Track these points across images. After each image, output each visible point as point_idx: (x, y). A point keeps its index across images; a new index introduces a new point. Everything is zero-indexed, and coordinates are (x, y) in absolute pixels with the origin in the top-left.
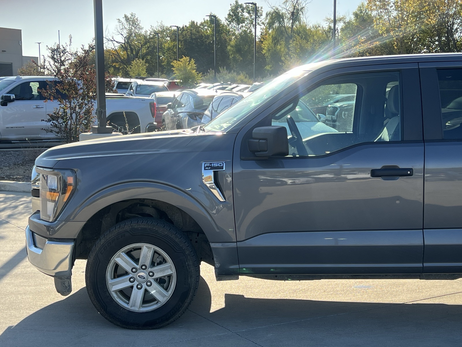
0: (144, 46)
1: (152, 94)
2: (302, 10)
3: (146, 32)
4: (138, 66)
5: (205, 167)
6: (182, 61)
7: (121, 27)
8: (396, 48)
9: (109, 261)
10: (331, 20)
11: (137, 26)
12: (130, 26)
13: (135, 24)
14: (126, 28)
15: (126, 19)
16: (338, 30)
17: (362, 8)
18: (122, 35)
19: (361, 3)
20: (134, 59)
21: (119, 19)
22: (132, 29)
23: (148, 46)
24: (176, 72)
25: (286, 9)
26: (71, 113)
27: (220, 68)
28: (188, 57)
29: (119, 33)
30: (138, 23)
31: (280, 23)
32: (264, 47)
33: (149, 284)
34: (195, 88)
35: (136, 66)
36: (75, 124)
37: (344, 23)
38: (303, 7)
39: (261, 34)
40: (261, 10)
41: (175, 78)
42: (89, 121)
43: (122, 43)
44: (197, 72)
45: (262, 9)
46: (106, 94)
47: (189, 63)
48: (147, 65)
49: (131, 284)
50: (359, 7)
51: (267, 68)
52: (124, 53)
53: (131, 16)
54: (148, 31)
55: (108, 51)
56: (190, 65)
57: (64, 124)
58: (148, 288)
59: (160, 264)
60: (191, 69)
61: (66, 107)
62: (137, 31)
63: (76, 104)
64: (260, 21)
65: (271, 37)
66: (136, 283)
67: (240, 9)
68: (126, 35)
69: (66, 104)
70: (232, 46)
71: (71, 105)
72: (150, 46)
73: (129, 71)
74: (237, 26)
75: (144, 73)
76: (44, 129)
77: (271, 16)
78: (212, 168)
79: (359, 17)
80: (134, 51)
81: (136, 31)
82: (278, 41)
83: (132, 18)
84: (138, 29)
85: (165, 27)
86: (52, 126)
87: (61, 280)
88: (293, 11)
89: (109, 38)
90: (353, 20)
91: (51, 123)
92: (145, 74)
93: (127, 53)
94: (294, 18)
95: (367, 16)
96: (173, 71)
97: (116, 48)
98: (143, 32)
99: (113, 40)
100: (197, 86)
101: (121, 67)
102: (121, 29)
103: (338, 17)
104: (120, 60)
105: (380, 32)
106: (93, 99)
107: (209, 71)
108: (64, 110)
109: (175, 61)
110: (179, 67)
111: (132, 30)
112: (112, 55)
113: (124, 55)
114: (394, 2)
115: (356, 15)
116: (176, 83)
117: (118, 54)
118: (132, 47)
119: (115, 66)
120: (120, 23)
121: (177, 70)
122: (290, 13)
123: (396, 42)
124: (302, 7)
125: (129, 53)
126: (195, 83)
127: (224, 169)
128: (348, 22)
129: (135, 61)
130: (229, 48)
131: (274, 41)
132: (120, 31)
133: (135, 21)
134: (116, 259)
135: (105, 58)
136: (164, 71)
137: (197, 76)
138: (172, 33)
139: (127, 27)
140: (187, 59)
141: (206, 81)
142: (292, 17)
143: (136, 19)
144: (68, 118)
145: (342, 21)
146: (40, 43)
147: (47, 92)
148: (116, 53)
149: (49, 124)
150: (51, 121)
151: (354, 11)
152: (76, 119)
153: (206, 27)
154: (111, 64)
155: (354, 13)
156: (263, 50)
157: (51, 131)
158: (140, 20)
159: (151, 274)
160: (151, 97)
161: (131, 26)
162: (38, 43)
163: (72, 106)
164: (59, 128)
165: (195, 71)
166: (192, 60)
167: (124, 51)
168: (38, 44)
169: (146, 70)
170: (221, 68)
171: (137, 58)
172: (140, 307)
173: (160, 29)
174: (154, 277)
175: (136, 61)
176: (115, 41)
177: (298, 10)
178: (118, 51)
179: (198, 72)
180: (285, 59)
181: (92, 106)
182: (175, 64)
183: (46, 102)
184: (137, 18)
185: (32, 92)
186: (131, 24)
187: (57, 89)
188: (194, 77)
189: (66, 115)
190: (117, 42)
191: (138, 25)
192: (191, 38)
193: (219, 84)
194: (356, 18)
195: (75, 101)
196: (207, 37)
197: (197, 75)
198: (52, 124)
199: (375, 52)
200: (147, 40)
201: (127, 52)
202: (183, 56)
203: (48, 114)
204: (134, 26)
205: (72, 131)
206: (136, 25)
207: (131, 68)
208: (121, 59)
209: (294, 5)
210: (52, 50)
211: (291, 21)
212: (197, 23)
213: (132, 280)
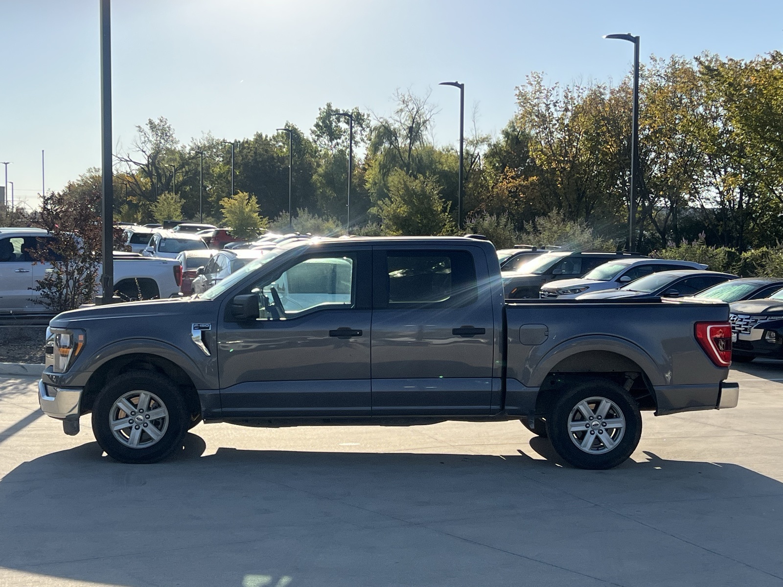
0: (179, 169)
1: (181, 253)
2: (425, 124)
3: (184, 147)
4: (169, 204)
5: (194, 328)
6: (237, 198)
7: (143, 139)
8: (560, 187)
9: (112, 405)
10: (468, 141)
11: (169, 138)
12: (157, 138)
13: (166, 135)
14: (150, 141)
15: (151, 126)
16: (480, 156)
17: (515, 124)
18: (144, 152)
19: (514, 116)
20: (163, 191)
21: (139, 127)
22: (161, 143)
23: (187, 169)
24: (228, 215)
25: (399, 123)
26: (67, 279)
27: (298, 209)
28: (246, 192)
29: (138, 149)
30: (171, 132)
31: (391, 144)
32: (367, 179)
33: (145, 425)
34: (256, 241)
35: (165, 203)
36: (73, 293)
37: (489, 145)
38: (427, 120)
39: (366, 158)
40: (369, 120)
41: (225, 225)
42: (91, 290)
43: (143, 165)
44: (260, 217)
45: (369, 118)
46: (115, 253)
47: (248, 202)
48: (183, 201)
49: (130, 425)
50: (510, 123)
51: (372, 211)
52: (146, 181)
53: (159, 121)
54: (187, 146)
55: (120, 177)
56: (250, 204)
57: (57, 293)
58: (144, 429)
59: (155, 408)
60: (251, 211)
61: (61, 271)
62: (170, 147)
63: (74, 267)
64: (365, 135)
65: (377, 163)
66: (134, 424)
67: (334, 118)
68: (150, 152)
69: (61, 268)
70: (320, 175)
71: (67, 270)
72: (190, 171)
73: (153, 212)
74: (330, 144)
75: (177, 216)
76: (32, 300)
77: (377, 132)
78: (200, 328)
79: (510, 137)
80: (162, 178)
81: (168, 146)
82: (389, 170)
83: (162, 125)
84: (171, 143)
85: (214, 141)
86: (42, 296)
87: (71, 422)
88: (411, 125)
89: (121, 157)
90: (502, 141)
91: (41, 291)
92: (179, 216)
93: (152, 181)
94: (413, 136)
95: (523, 136)
96: (223, 213)
97: (134, 172)
98: (178, 147)
99: (129, 160)
100: (260, 237)
101: (141, 203)
102: (143, 143)
103: (480, 137)
104: (139, 192)
105: (537, 161)
106: (97, 262)
107: (281, 213)
108: (59, 275)
109: (226, 199)
110: (232, 208)
111: (161, 145)
112: (126, 184)
113: (146, 184)
114: (557, 118)
115: (506, 134)
116: (227, 232)
117: (137, 182)
118: (160, 171)
119: (131, 201)
120: (141, 132)
121: (228, 212)
122: (407, 129)
123: (561, 177)
124: (425, 119)
125: (155, 181)
126: (257, 233)
127: (210, 329)
128: (494, 145)
129: (163, 195)
130: (315, 177)
131: (382, 171)
132: (140, 145)
133: (165, 131)
134: (118, 404)
135: (114, 189)
136: (212, 211)
137: (261, 222)
138: (226, 150)
139: (153, 140)
140: (245, 196)
141: (275, 230)
142: (409, 135)
143: (168, 127)
144: (63, 286)
145: (486, 142)
146: (8, 163)
147: (37, 252)
148: (133, 181)
149: (38, 293)
150: (40, 289)
151: (503, 129)
152: (74, 286)
153: (281, 144)
154: (125, 198)
155: (503, 131)
156: (366, 184)
157: (41, 303)
158: (174, 129)
159: (147, 416)
160: (178, 259)
161: (159, 138)
162: (5, 163)
163: (69, 271)
164: (51, 298)
165: (257, 214)
166: (253, 197)
167: (145, 177)
168: (5, 165)
169: (180, 210)
170: (300, 210)
171: (167, 192)
172: (137, 445)
173: (206, 143)
174: (150, 419)
175: (165, 195)
176: (131, 161)
177: (418, 124)
178: (136, 177)
179: (262, 217)
180: (384, 203)
181: (95, 271)
182: (226, 203)
183: (34, 264)
184: (170, 125)
185: (13, 251)
186: (160, 134)
187: (50, 248)
188: (255, 224)
189: (61, 282)
190: (135, 163)
191: (171, 136)
192: (255, 160)
193: (294, 235)
194: (506, 139)
195: (74, 264)
196: (282, 160)
197: (261, 220)
198: (43, 293)
199: (531, 191)
200: (184, 161)
201: (151, 179)
202: (238, 191)
203: (37, 281)
204: (164, 139)
205: (68, 302)
206: (167, 137)
207: (156, 206)
208: (140, 189)
209: (413, 116)
210: (44, 199)
211: (409, 141)
212: (266, 136)
213: (131, 421)
